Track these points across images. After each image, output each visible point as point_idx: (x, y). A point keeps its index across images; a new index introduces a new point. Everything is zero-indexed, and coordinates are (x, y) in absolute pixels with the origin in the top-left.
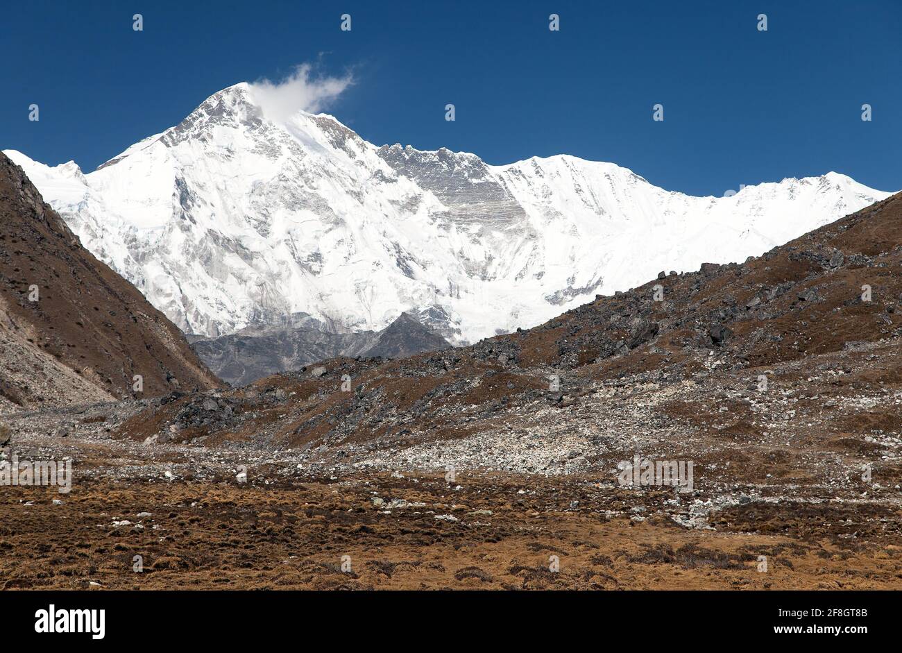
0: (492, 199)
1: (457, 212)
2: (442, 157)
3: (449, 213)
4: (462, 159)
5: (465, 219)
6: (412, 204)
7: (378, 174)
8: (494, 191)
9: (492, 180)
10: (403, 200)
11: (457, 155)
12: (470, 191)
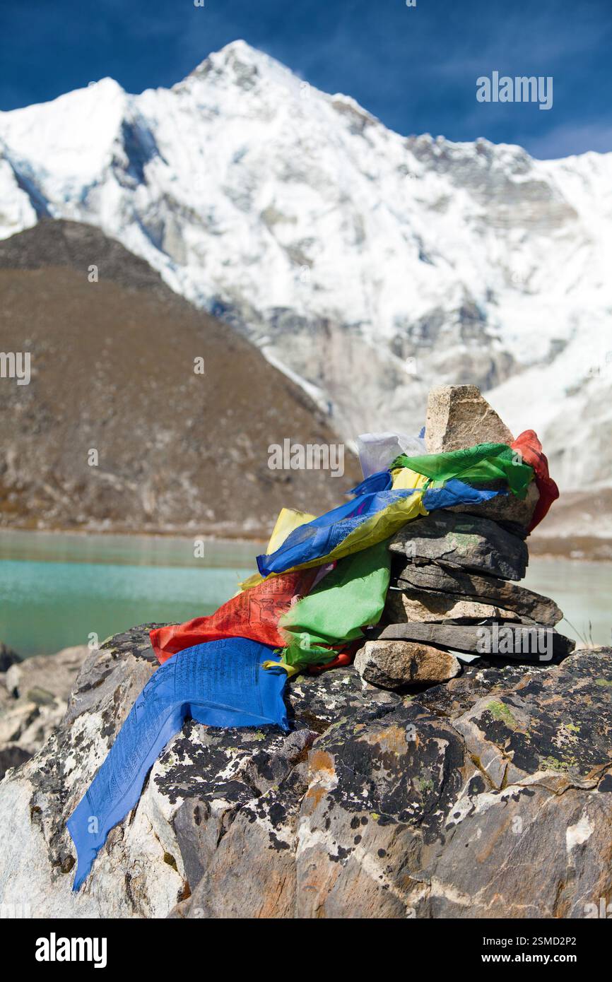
0: (539, 199)
2: (480, 150)
3: (486, 216)
4: (503, 153)
5: (505, 223)
6: (440, 205)
7: (403, 170)
8: (540, 191)
9: (538, 178)
10: (432, 199)
12: (512, 192)
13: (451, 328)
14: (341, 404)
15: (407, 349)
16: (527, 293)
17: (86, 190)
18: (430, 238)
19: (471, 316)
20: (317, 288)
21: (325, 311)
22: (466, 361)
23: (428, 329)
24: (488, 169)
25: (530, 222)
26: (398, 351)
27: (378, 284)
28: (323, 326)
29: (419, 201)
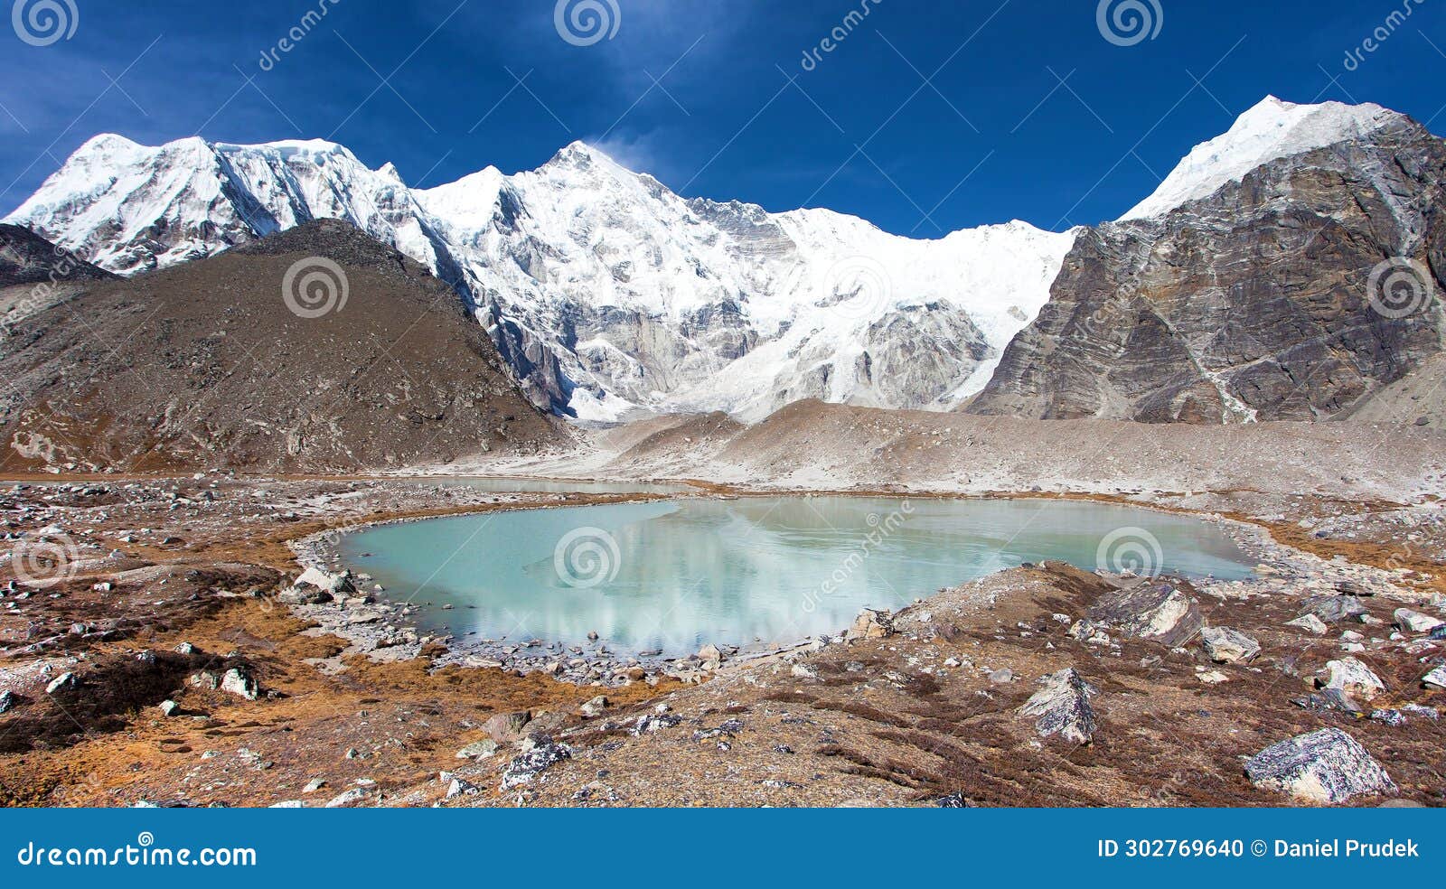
0: (772, 236)
1: (745, 247)
2: (734, 206)
3: (739, 247)
4: (748, 208)
5: (751, 250)
6: (711, 240)
7: (686, 218)
8: (772, 230)
9: (771, 223)
10: (705, 237)
11: (745, 205)
12: (755, 231)
13: (717, 318)
14: (648, 367)
15: (690, 331)
16: (766, 294)
17: (477, 236)
18: (703, 260)
19: (729, 308)
20: (631, 293)
21: (637, 308)
22: (727, 337)
23: (703, 318)
24: (739, 218)
25: (766, 250)
26: (685, 333)
27: (671, 290)
28: (636, 317)
29: (696, 238)
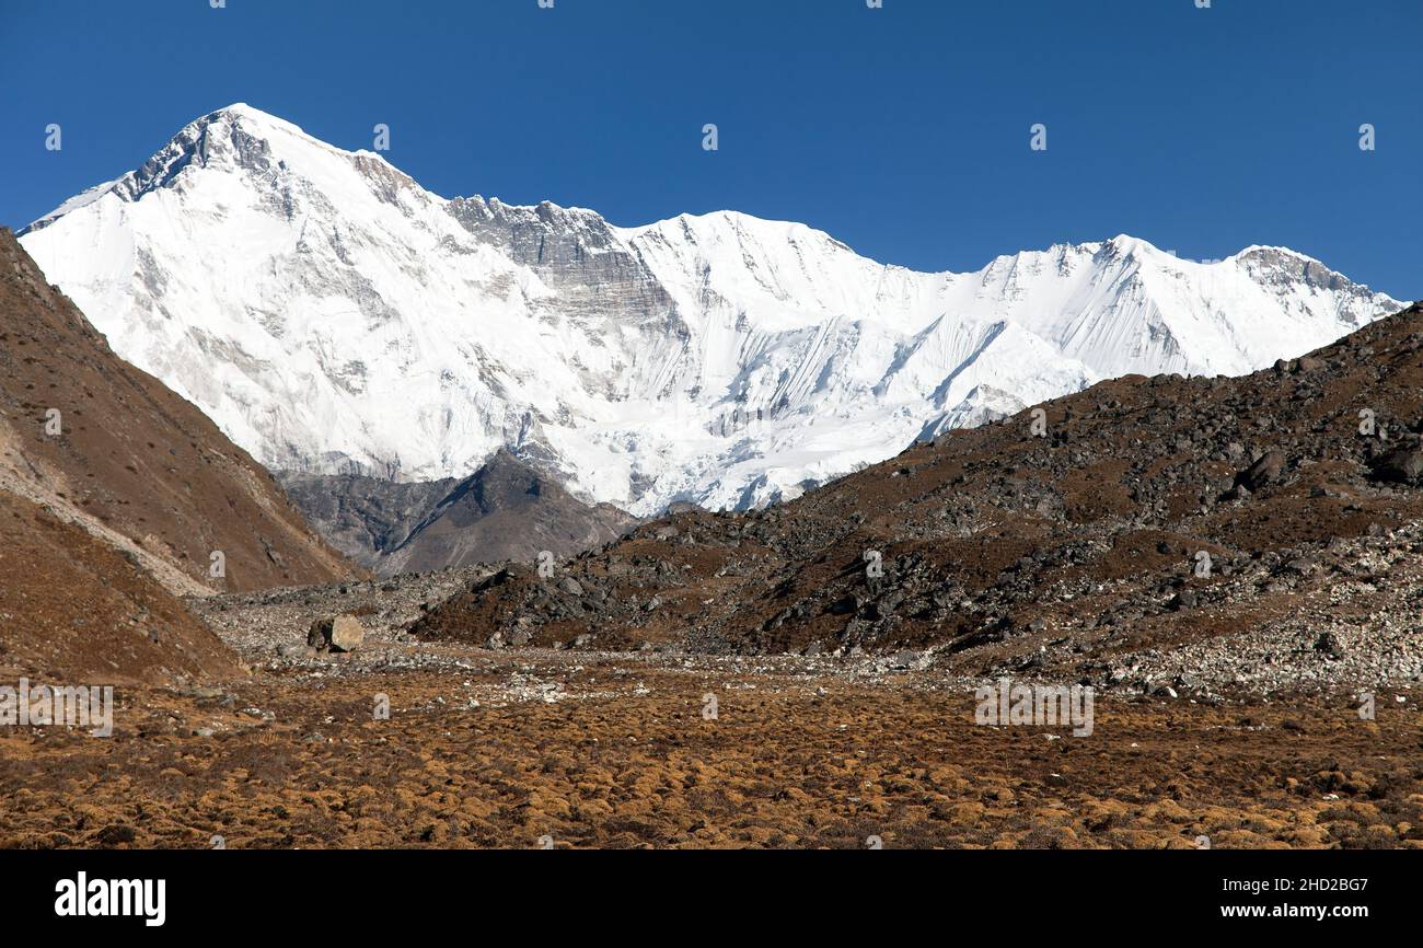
0: (621, 277)
1: (569, 298)
2: (544, 214)
3: (555, 300)
4: (575, 218)
5: (581, 307)
6: (497, 287)
7: (448, 241)
8: (621, 266)
9: (619, 249)
10: (486, 280)
12: (588, 267)
16: (612, 397)
24: (556, 238)
25: (611, 305)
29: (471, 283)
